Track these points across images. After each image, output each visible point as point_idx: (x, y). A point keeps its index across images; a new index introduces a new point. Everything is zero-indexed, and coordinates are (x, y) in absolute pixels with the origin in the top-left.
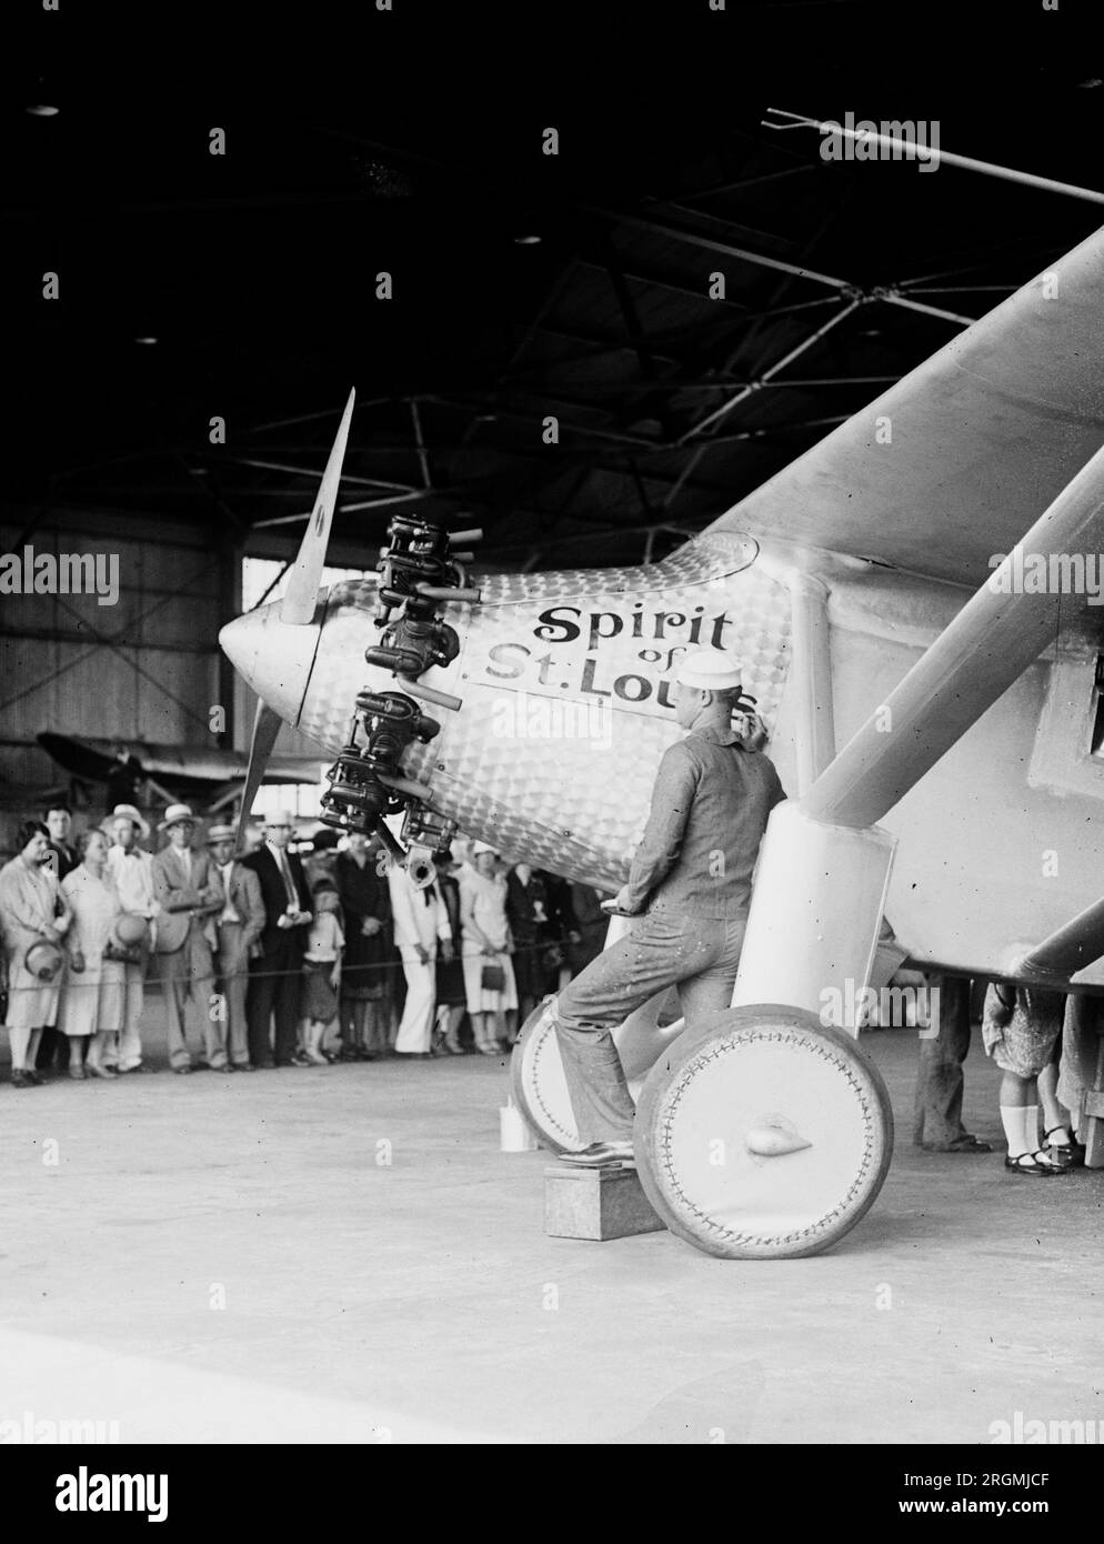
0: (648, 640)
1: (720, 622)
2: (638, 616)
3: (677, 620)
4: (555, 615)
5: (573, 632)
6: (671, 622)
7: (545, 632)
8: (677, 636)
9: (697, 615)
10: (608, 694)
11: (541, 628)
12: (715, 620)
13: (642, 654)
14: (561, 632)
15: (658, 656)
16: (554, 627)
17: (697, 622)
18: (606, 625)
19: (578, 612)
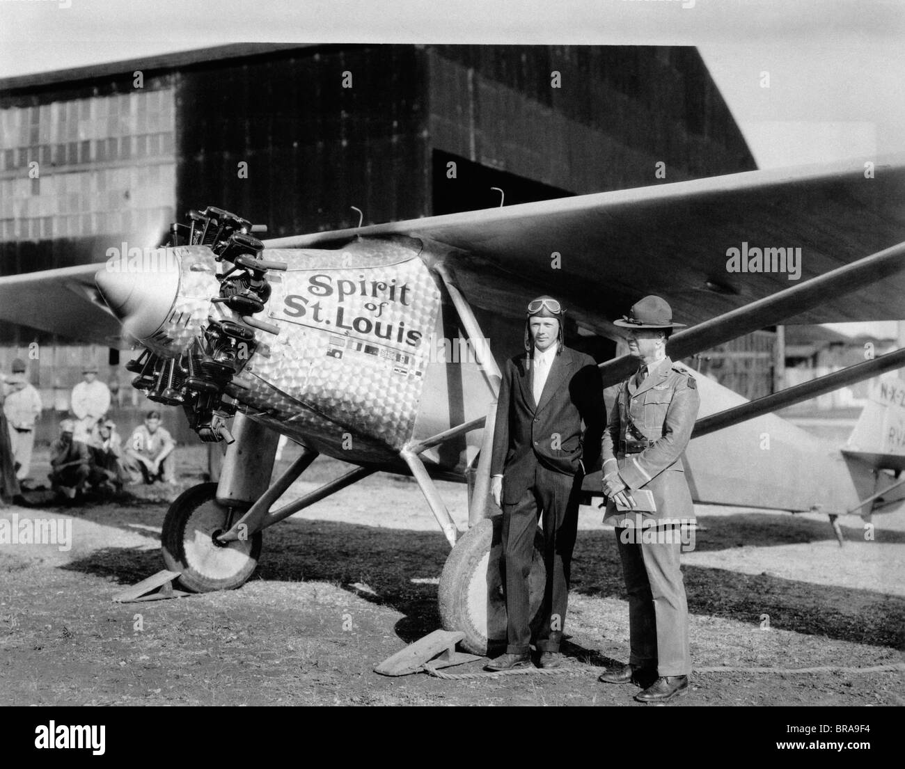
0: (369, 298)
1: (404, 289)
2: (363, 283)
3: (383, 287)
4: (318, 280)
5: (329, 291)
6: (380, 287)
7: (314, 290)
8: (383, 296)
9: (393, 284)
10: (350, 328)
11: (312, 287)
12: (401, 287)
13: (366, 306)
14: (323, 290)
15: (375, 308)
16: (319, 287)
17: (393, 289)
18: (347, 288)
19: (330, 279)
